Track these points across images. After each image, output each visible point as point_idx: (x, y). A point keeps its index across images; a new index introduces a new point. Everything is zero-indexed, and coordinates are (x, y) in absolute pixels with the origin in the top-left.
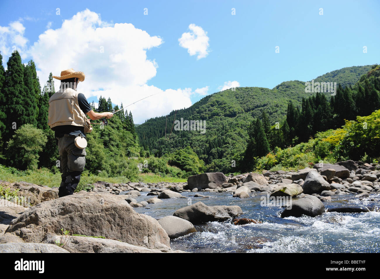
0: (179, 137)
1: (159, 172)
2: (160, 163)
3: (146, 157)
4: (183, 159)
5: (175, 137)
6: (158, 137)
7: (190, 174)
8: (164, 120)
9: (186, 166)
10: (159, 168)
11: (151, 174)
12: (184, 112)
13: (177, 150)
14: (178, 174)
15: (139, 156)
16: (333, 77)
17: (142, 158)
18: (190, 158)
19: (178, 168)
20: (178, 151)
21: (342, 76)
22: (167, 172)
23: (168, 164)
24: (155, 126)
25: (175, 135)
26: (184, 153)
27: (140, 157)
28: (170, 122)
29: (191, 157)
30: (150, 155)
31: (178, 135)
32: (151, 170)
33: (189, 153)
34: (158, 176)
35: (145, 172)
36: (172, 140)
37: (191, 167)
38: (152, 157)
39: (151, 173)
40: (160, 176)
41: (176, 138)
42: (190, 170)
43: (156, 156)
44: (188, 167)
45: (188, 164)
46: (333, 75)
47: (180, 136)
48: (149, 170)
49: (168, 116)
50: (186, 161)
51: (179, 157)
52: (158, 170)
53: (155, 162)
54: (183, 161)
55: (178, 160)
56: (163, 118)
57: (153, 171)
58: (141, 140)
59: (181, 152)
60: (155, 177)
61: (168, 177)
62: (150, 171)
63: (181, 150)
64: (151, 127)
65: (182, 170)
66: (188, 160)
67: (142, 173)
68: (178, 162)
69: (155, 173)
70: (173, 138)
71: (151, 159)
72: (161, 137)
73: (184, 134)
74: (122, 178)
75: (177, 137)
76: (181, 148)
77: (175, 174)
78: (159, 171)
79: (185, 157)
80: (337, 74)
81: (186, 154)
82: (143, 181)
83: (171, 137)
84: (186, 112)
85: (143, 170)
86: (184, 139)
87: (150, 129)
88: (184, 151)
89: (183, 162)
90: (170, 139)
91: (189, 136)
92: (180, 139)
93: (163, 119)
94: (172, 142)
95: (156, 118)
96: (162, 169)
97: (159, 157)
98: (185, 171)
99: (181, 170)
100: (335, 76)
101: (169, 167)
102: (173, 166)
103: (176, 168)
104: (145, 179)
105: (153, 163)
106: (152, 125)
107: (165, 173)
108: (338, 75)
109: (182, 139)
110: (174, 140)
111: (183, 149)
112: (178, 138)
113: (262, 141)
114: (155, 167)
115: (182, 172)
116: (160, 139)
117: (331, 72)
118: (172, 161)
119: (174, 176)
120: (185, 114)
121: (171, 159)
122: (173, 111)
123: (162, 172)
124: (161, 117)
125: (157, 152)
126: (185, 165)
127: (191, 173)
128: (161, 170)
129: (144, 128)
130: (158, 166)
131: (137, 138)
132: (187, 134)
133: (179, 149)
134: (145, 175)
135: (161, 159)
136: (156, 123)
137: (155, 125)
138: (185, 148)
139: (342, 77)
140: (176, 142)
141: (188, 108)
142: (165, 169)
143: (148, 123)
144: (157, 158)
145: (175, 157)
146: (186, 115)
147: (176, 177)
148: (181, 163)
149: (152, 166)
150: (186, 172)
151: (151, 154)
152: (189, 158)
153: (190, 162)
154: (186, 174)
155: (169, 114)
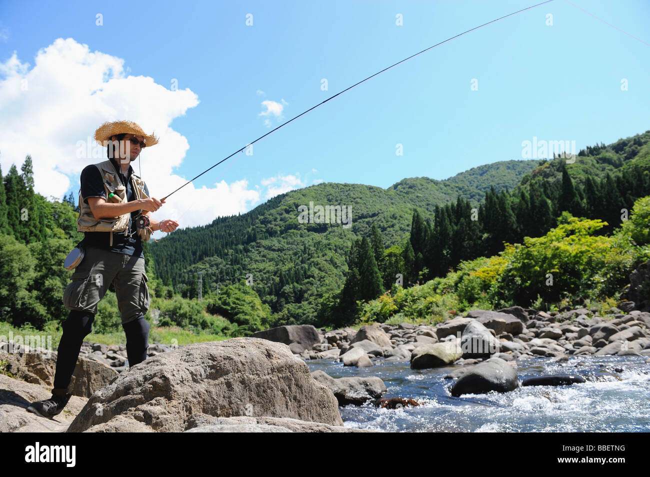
0: (227, 264)
1: (190, 326)
2: (191, 310)
3: (166, 298)
4: (234, 303)
5: (220, 264)
6: (189, 262)
7: (245, 330)
8: (202, 232)
9: (238, 316)
10: (191, 318)
11: (175, 329)
12: (239, 220)
13: (222, 287)
14: (224, 329)
15: (154, 295)
16: (481, 175)
17: (159, 300)
18: (247, 301)
19: (224, 319)
20: (225, 289)
21: (494, 174)
22: (204, 325)
23: (207, 312)
24: (185, 244)
25: (219, 260)
26: (237, 291)
27: (155, 299)
28: (212, 236)
29: (248, 298)
30: (174, 295)
31: (226, 260)
32: (175, 321)
33: (245, 293)
34: (187, 332)
35: (164, 324)
36: (214, 268)
37: (247, 317)
38: (178, 297)
39: (175, 327)
40: (191, 332)
41: (221, 266)
42: (246, 322)
43: (184, 296)
44: (241, 316)
45: (243, 312)
46: (481, 172)
47: (229, 263)
48: (172, 321)
49: (208, 227)
50: (239, 307)
51: (226, 300)
52: (187, 321)
53: (183, 307)
54: (234, 306)
55: (225, 303)
56: (199, 229)
57: (179, 324)
58: (157, 267)
59: (231, 289)
60: (182, 334)
61: (205, 334)
62: (173, 323)
63: (231, 287)
64: (178, 244)
65: (232, 321)
66: (243, 305)
67: (159, 326)
68: (225, 307)
69: (183, 327)
70: (217, 265)
71: (176, 301)
72: (195, 263)
73: (236, 259)
74: (121, 336)
75: (224, 263)
76: (229, 284)
77: (219, 330)
78: (190, 324)
79: (238, 299)
80: (487, 171)
81: (240, 295)
82: (160, 340)
83: (213, 263)
84: (242, 220)
85: (160, 321)
86: (236, 267)
87: (176, 248)
88: (236, 288)
89: (232, 308)
90: (212, 266)
91: (246, 263)
92: (228, 268)
93: (199, 231)
94: (215, 273)
95: (188, 229)
96: (195, 320)
97: (191, 298)
98: (236, 324)
99: (229, 322)
100: (484, 173)
101: (208, 317)
102: (215, 316)
103: (221, 318)
104: (164, 338)
105: (180, 309)
106: (179, 241)
107: (200, 328)
108: (488, 173)
109: (233, 268)
110: (217, 269)
111: (234, 286)
112: (225, 266)
113: (371, 274)
114: (184, 316)
115: (230, 326)
116: (193, 266)
117: (478, 167)
118: (214, 305)
119: (217, 334)
120: (240, 223)
121: (212, 301)
122: (219, 217)
123: (196, 325)
124: (196, 227)
125: (187, 290)
126: (237, 314)
127: (247, 328)
128: (193, 322)
129: (164, 246)
130: (188, 315)
131: (151, 263)
132: (242, 259)
133: (226, 286)
134: (163, 330)
135: (193, 302)
136: (186, 238)
137: (184, 241)
138: (238, 284)
139: (494, 176)
140: (221, 273)
141: (245, 214)
142: (201, 321)
143: (171, 237)
144: (187, 300)
145: (220, 299)
146: (241, 226)
147: (221, 334)
148: (230, 310)
149: (178, 315)
150: (239, 325)
151: (175, 293)
152: (244, 301)
153: (247, 308)
154: (237, 329)
155: (211, 223)
